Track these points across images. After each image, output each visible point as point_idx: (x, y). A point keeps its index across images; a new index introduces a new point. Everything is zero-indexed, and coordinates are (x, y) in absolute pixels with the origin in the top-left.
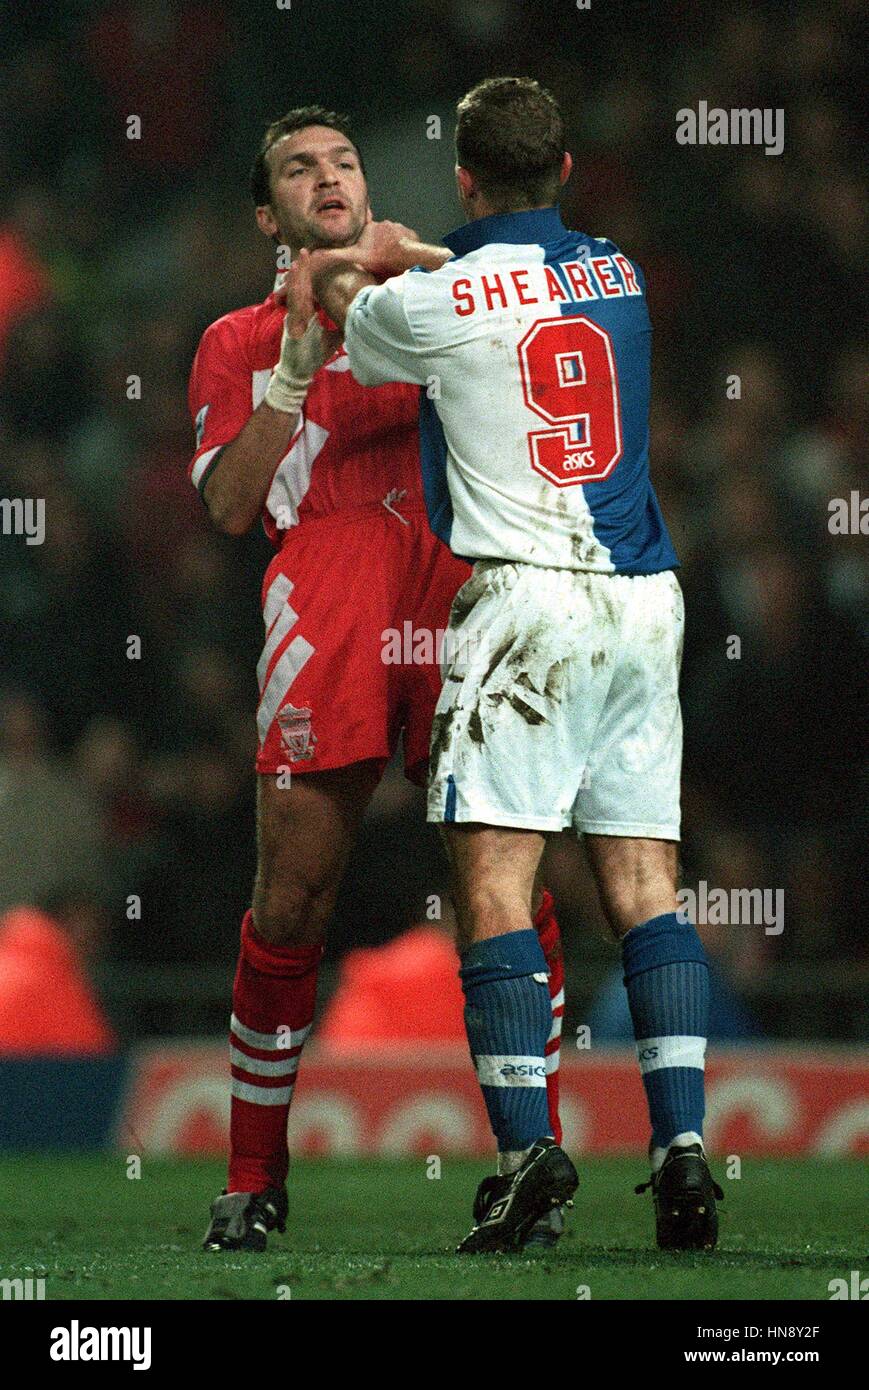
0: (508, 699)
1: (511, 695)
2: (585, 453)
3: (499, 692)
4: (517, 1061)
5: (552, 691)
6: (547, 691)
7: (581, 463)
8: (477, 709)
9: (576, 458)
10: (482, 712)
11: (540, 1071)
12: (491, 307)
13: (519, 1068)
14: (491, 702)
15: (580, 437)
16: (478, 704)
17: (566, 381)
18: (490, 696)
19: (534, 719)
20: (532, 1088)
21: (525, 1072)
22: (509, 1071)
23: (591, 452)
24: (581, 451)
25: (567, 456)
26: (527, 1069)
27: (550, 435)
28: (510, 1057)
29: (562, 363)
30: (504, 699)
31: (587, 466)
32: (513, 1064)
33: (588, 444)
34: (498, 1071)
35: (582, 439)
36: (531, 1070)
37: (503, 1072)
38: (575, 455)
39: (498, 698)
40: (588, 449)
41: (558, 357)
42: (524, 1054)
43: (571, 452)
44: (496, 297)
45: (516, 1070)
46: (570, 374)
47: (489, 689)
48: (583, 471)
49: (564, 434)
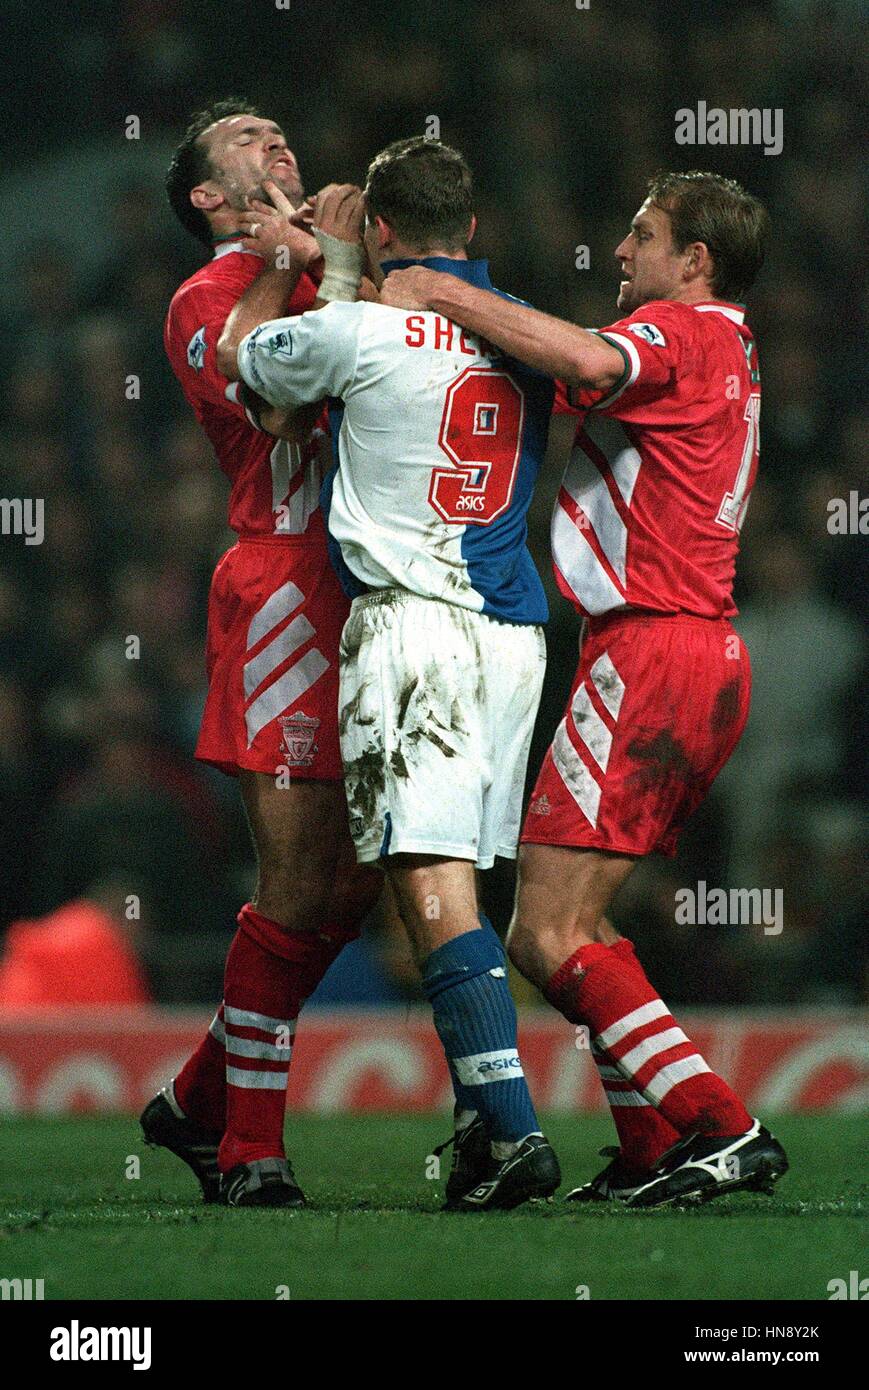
0: (425, 734)
1: (426, 730)
2: (478, 498)
3: (415, 729)
4: (491, 1057)
5: (457, 725)
6: (453, 726)
7: (472, 505)
8: (399, 749)
9: (469, 501)
10: (404, 751)
11: (514, 1062)
12: (437, 346)
13: (494, 1064)
14: (410, 740)
15: (477, 483)
16: (400, 744)
17: (479, 429)
18: (409, 735)
19: (449, 753)
20: (510, 1080)
21: (501, 1066)
22: (486, 1068)
23: (483, 498)
24: (475, 495)
25: (461, 497)
26: (502, 1063)
27: (453, 476)
28: (484, 1055)
29: (479, 412)
30: (421, 735)
31: (475, 508)
32: (488, 1060)
33: (482, 490)
34: (475, 1070)
35: (479, 483)
36: (506, 1063)
37: (480, 1070)
38: (469, 497)
39: (416, 735)
40: (481, 495)
41: (478, 405)
42: (496, 1049)
43: (465, 494)
44: (444, 339)
45: (492, 1066)
46: (484, 424)
47: (407, 729)
48: (471, 513)
49: (465, 477)
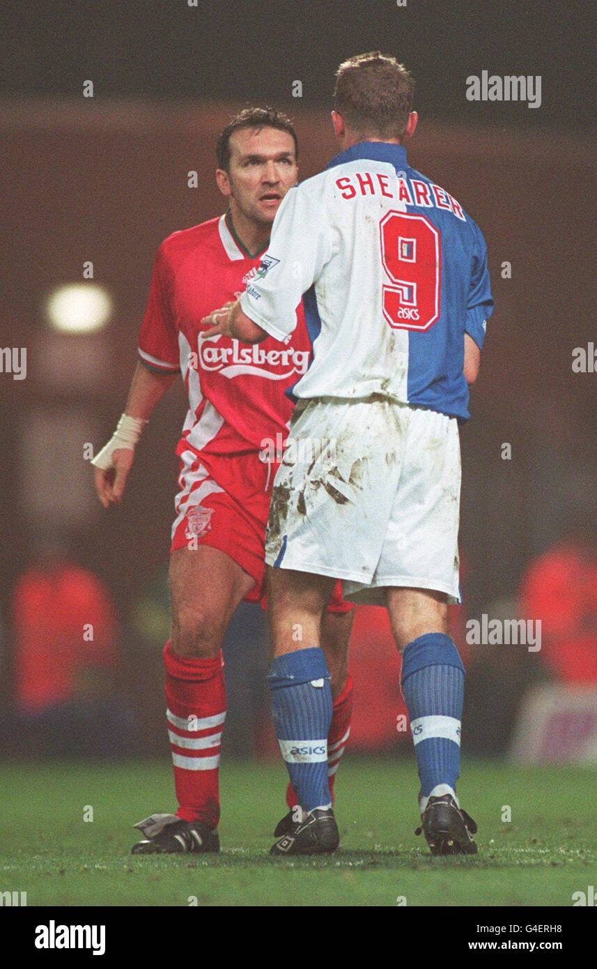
1: (326, 482)
2: (413, 310)
4: (300, 744)
6: (351, 480)
7: (410, 315)
8: (303, 491)
9: (407, 311)
11: (318, 750)
13: (302, 750)
16: (305, 488)
17: (403, 257)
18: (313, 482)
19: (341, 501)
20: (311, 764)
21: (306, 753)
22: (296, 752)
23: (417, 310)
24: (411, 308)
25: (401, 308)
26: (308, 750)
28: (296, 742)
30: (322, 485)
32: (298, 746)
34: (289, 752)
36: (310, 750)
37: (292, 752)
38: (406, 309)
43: (404, 306)
45: (300, 751)
47: (313, 477)
